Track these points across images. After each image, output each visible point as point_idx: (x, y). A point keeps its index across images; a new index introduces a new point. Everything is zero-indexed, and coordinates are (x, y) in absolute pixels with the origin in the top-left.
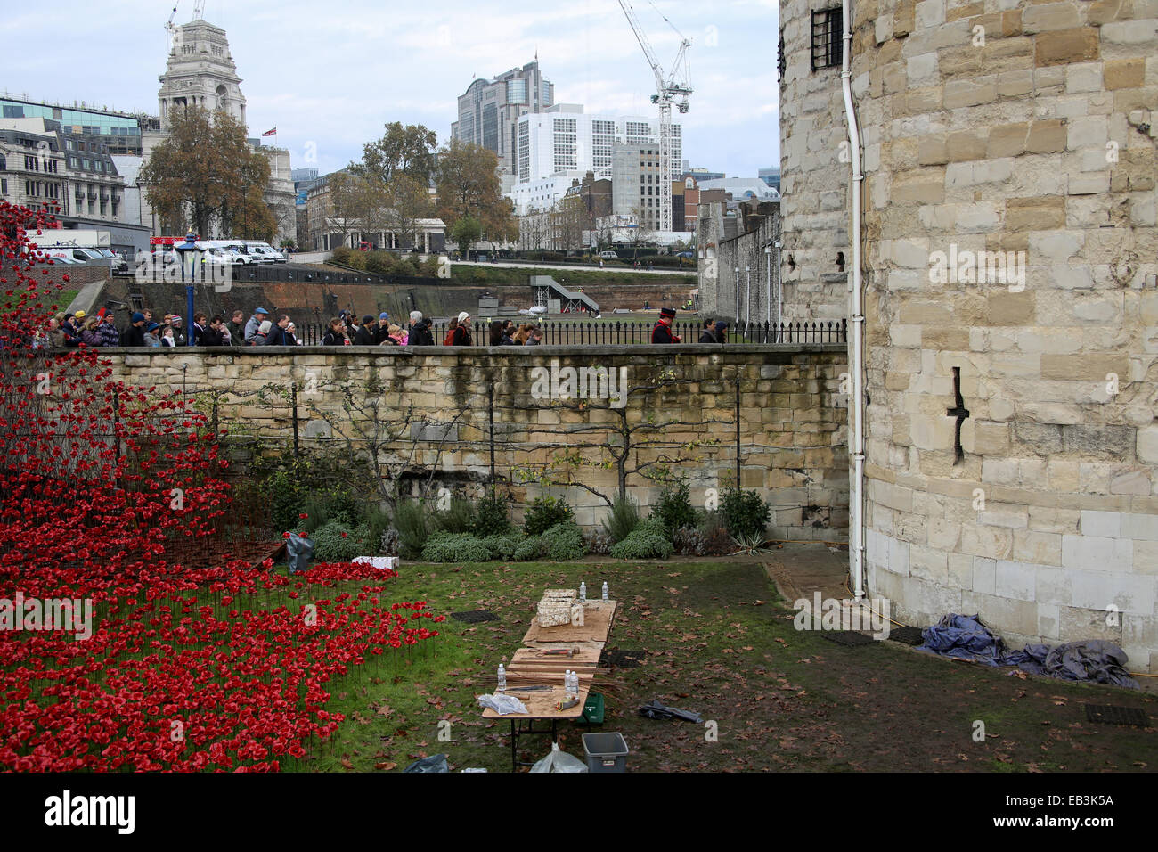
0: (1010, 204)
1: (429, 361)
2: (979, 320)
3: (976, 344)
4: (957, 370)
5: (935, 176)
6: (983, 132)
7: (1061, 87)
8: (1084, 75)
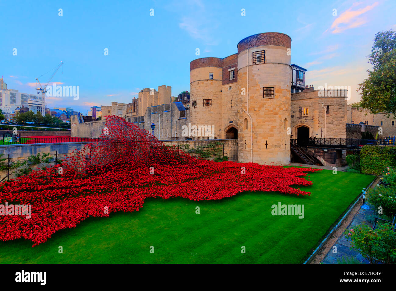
0: (272, 126)
1: (191, 142)
2: (269, 136)
3: (269, 138)
4: (267, 141)
5: (264, 123)
6: (269, 120)
7: (276, 117)
8: (277, 116)
